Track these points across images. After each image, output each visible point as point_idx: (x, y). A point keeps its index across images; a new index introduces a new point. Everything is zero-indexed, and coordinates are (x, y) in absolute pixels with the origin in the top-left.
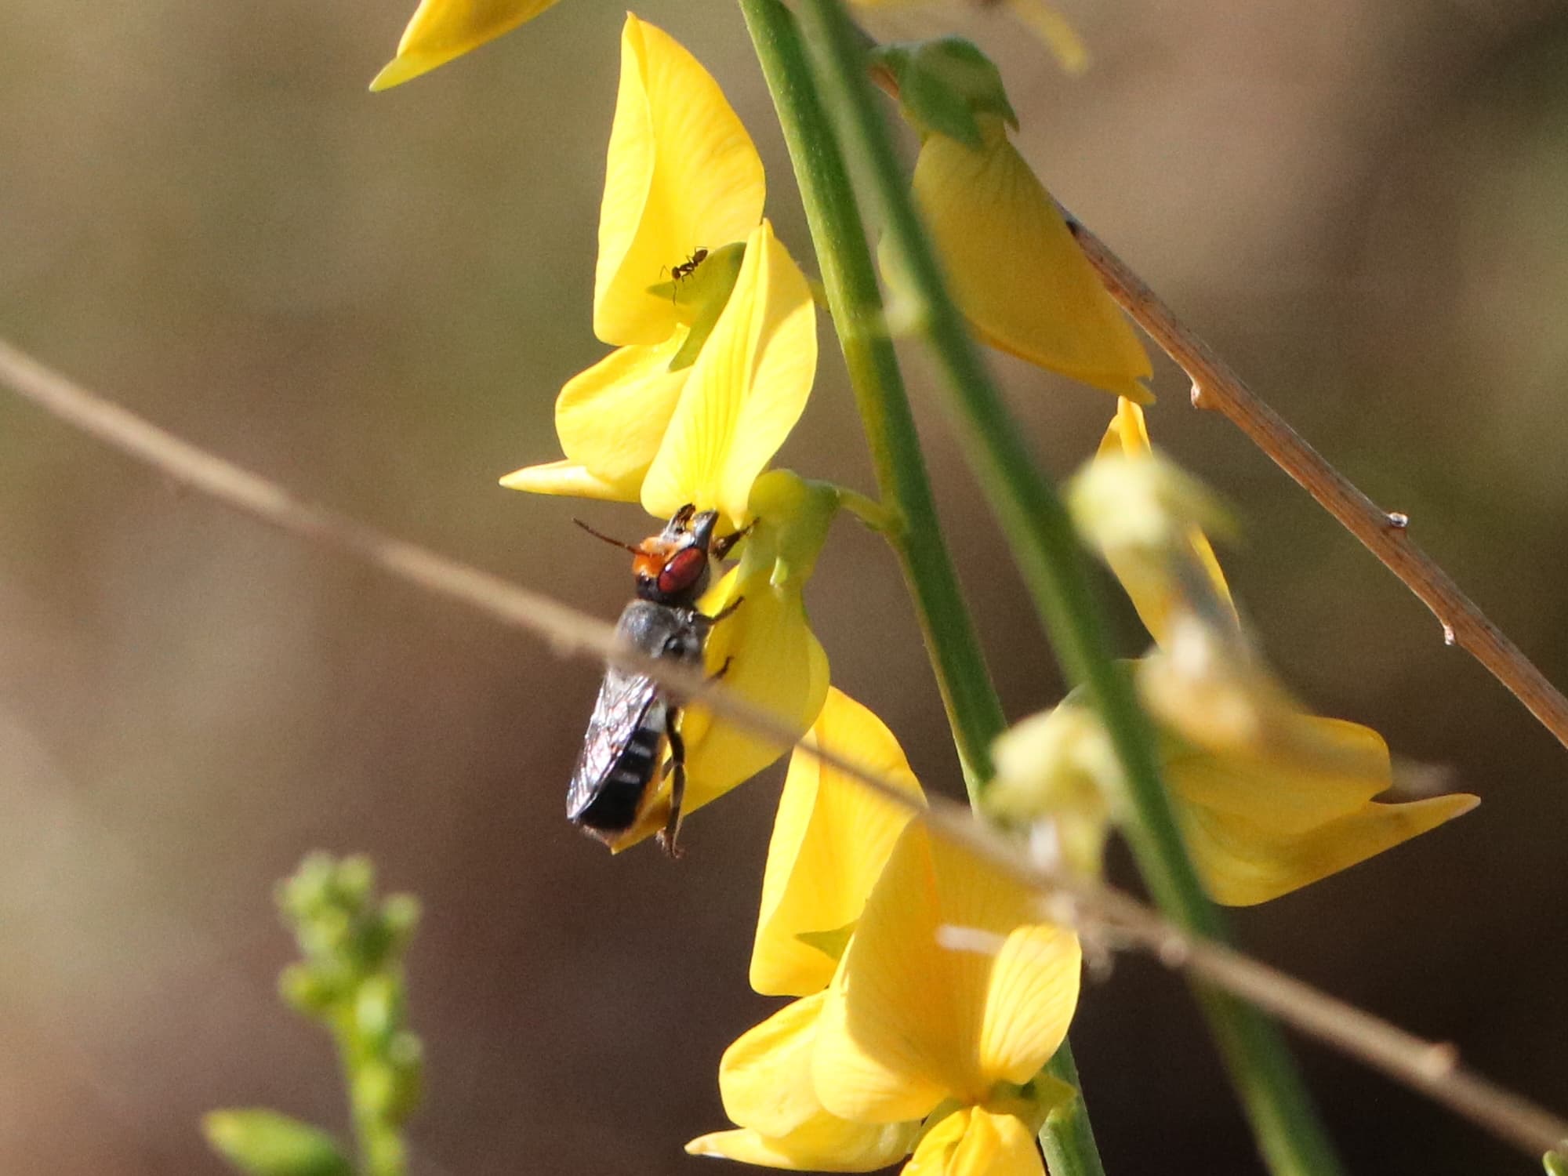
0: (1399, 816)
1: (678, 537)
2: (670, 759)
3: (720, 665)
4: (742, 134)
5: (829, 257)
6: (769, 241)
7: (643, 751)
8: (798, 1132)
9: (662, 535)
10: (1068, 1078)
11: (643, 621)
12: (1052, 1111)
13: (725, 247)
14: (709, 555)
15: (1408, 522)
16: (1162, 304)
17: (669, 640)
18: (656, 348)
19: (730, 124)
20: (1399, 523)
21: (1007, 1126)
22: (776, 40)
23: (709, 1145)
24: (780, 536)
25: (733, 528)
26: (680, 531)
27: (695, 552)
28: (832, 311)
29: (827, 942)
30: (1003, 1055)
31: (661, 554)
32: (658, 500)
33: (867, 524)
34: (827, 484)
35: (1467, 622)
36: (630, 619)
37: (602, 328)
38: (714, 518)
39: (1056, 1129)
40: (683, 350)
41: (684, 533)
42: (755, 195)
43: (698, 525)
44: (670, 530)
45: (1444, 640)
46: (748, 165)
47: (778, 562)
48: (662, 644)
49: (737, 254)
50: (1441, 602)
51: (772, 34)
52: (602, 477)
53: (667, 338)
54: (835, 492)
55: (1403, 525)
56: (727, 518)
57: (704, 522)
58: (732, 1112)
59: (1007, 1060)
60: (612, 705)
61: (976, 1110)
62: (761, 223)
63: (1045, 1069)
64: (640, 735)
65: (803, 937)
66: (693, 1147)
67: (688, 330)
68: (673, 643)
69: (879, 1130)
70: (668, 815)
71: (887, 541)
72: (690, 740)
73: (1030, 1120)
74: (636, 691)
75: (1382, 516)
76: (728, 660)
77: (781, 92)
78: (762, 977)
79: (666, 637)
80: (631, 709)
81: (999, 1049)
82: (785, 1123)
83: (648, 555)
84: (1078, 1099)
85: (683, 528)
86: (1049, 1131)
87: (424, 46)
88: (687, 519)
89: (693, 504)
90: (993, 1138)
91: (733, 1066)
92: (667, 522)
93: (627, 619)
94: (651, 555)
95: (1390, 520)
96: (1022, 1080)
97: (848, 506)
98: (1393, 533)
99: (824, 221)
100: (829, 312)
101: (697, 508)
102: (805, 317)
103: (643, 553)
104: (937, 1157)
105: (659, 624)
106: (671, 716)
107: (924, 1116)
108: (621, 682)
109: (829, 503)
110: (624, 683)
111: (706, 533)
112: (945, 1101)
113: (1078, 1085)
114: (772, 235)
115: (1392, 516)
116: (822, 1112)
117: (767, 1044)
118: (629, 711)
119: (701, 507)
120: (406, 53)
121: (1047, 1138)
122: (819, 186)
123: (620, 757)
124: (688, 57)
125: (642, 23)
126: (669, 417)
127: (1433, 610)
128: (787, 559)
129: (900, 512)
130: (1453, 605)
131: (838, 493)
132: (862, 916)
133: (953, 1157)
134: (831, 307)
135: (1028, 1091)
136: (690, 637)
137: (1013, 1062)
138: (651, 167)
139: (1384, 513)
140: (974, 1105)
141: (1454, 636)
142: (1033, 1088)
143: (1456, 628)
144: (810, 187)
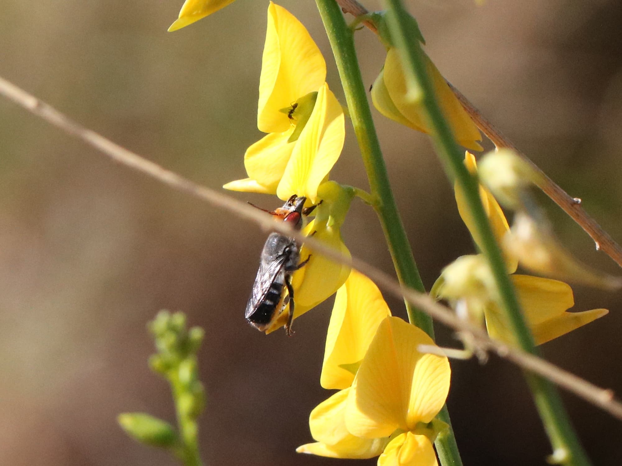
0: (576, 318)
1: (289, 207)
2: (287, 296)
3: (306, 258)
4: (316, 48)
5: (350, 96)
6: (327, 91)
7: (275, 292)
8: (340, 443)
9: (284, 207)
10: (446, 421)
11: (276, 240)
12: (439, 434)
13: (310, 93)
14: (302, 214)
15: (581, 201)
16: (483, 115)
17: (286, 248)
18: (283, 134)
19: (312, 45)
21: (421, 439)
22: (328, 11)
23: (305, 449)
24: (331, 207)
25: (312, 204)
26: (290, 205)
27: (296, 213)
28: (352, 119)
29: (350, 368)
30: (419, 413)
31: (283, 215)
32: (283, 194)
33: (366, 203)
34: (350, 186)
35: (605, 241)
36: (270, 240)
37: (261, 126)
38: (304, 199)
39: (441, 441)
40: (293, 134)
41: (292, 206)
42: (322, 73)
43: (297, 203)
44: (286, 205)
45: (595, 247)
46: (319, 61)
47: (330, 217)
48: (283, 250)
49: (314, 97)
50: (594, 233)
51: (327, 9)
52: (263, 185)
53: (287, 130)
54: (353, 190)
55: (579, 203)
56: (310, 200)
57: (300, 202)
58: (314, 435)
59: (422, 413)
60: (263, 274)
61: (409, 433)
62: (324, 84)
63: (436, 417)
64: (274, 285)
65: (343, 366)
66: (299, 450)
67: (295, 126)
68: (287, 249)
69: (372, 441)
70: (288, 319)
71: (374, 209)
72: (295, 287)
73: (431, 437)
74: (273, 268)
75: (571, 199)
76: (310, 256)
77: (331, 32)
78: (325, 382)
79: (285, 247)
80: (271, 275)
81: (418, 409)
82: (335, 439)
83: (277, 215)
84: (449, 428)
85: (292, 204)
86: (438, 442)
87: (189, 14)
88: (293, 201)
89: (297, 195)
90: (415, 443)
91: (315, 417)
92: (286, 202)
93: (269, 240)
94: (279, 215)
95: (574, 201)
96: (427, 421)
97: (358, 195)
98: (576, 206)
99: (348, 83)
100: (350, 118)
101: (298, 196)
102: (341, 120)
103: (276, 214)
104: (394, 452)
105: (282, 241)
106: (287, 278)
107: (389, 436)
108: (267, 265)
109: (350, 194)
110: (268, 265)
111: (301, 206)
112: (397, 430)
113: (450, 423)
114: (328, 88)
115: (575, 199)
116: (350, 434)
117: (328, 408)
118: (270, 276)
119: (300, 196)
120: (182, 17)
121: (438, 444)
122: (346, 69)
123: (266, 294)
124: (294, 18)
125: (276, 6)
126: (288, 161)
127: (591, 236)
128: (334, 217)
129: (379, 198)
130: (599, 234)
131: (354, 190)
132: (364, 358)
133: (399, 452)
134: (351, 116)
135: (430, 425)
136: (294, 247)
137: (424, 414)
138: (279, 62)
139: (572, 198)
140: (408, 431)
141: (600, 247)
142: (432, 424)
143: (601, 243)
144: (342, 69)
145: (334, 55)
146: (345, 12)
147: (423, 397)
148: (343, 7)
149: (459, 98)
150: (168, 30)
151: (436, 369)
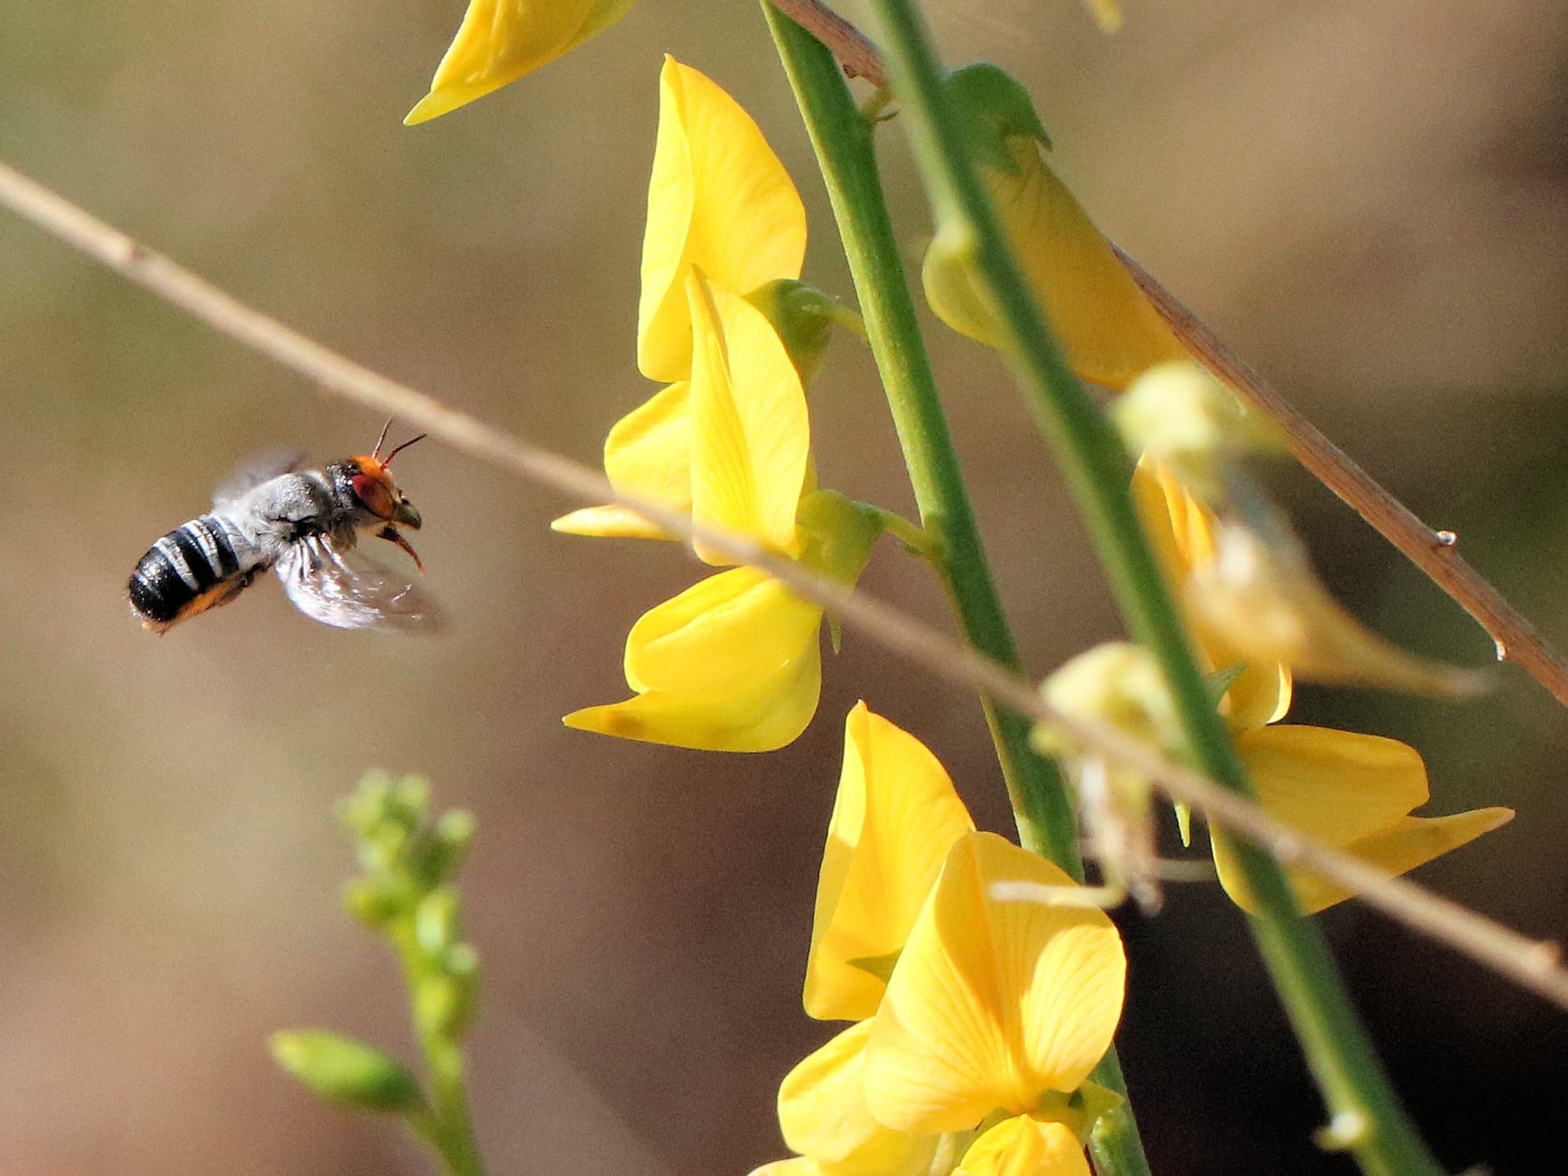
0: (1434, 831)
4: (780, 171)
5: (866, 285)
8: (855, 1155)
10: (1113, 1086)
12: (1099, 1122)
15: (1457, 540)
16: (1205, 329)
19: (770, 166)
20: (1448, 541)
21: (1054, 1133)
28: (871, 342)
29: (874, 966)
30: (1048, 1064)
33: (910, 548)
34: (870, 506)
35: (1517, 638)
37: (646, 364)
39: (1106, 1140)
45: (1496, 654)
46: (789, 206)
50: (1492, 619)
54: (877, 514)
55: (1450, 543)
58: (791, 1140)
59: (1054, 1068)
61: (1024, 1118)
63: (1091, 1077)
65: (856, 963)
71: (930, 566)
73: (1078, 1128)
75: (1430, 535)
78: (816, 1006)
81: (1046, 1058)
84: (1124, 1107)
86: (1099, 1143)
87: (456, 81)
90: (1039, 1143)
91: (791, 1094)
95: (1439, 539)
96: (1069, 1089)
98: (1441, 551)
104: (984, 1163)
112: (995, 1110)
113: (1124, 1092)
115: (1441, 535)
116: (881, 1130)
117: (823, 1071)
120: (440, 89)
121: (1097, 1147)
125: (680, 66)
127: (1485, 627)
129: (943, 538)
130: (1504, 620)
131: (881, 516)
133: (1000, 1164)
134: (870, 336)
135: (1075, 1099)
137: (1059, 1070)
138: (690, 209)
139: (1432, 531)
140: (1023, 1113)
141: (1506, 651)
142: (1081, 1097)
143: (1508, 644)
144: (847, 218)
145: (827, 184)
146: (852, 76)
147: (1059, 1027)
148: (846, 62)
149: (1142, 286)
150: (405, 122)
151: (1087, 958)
